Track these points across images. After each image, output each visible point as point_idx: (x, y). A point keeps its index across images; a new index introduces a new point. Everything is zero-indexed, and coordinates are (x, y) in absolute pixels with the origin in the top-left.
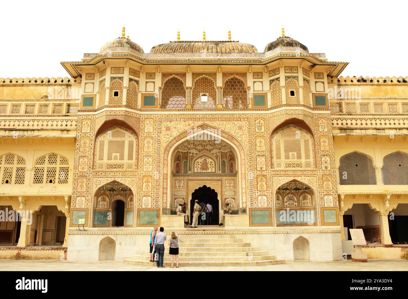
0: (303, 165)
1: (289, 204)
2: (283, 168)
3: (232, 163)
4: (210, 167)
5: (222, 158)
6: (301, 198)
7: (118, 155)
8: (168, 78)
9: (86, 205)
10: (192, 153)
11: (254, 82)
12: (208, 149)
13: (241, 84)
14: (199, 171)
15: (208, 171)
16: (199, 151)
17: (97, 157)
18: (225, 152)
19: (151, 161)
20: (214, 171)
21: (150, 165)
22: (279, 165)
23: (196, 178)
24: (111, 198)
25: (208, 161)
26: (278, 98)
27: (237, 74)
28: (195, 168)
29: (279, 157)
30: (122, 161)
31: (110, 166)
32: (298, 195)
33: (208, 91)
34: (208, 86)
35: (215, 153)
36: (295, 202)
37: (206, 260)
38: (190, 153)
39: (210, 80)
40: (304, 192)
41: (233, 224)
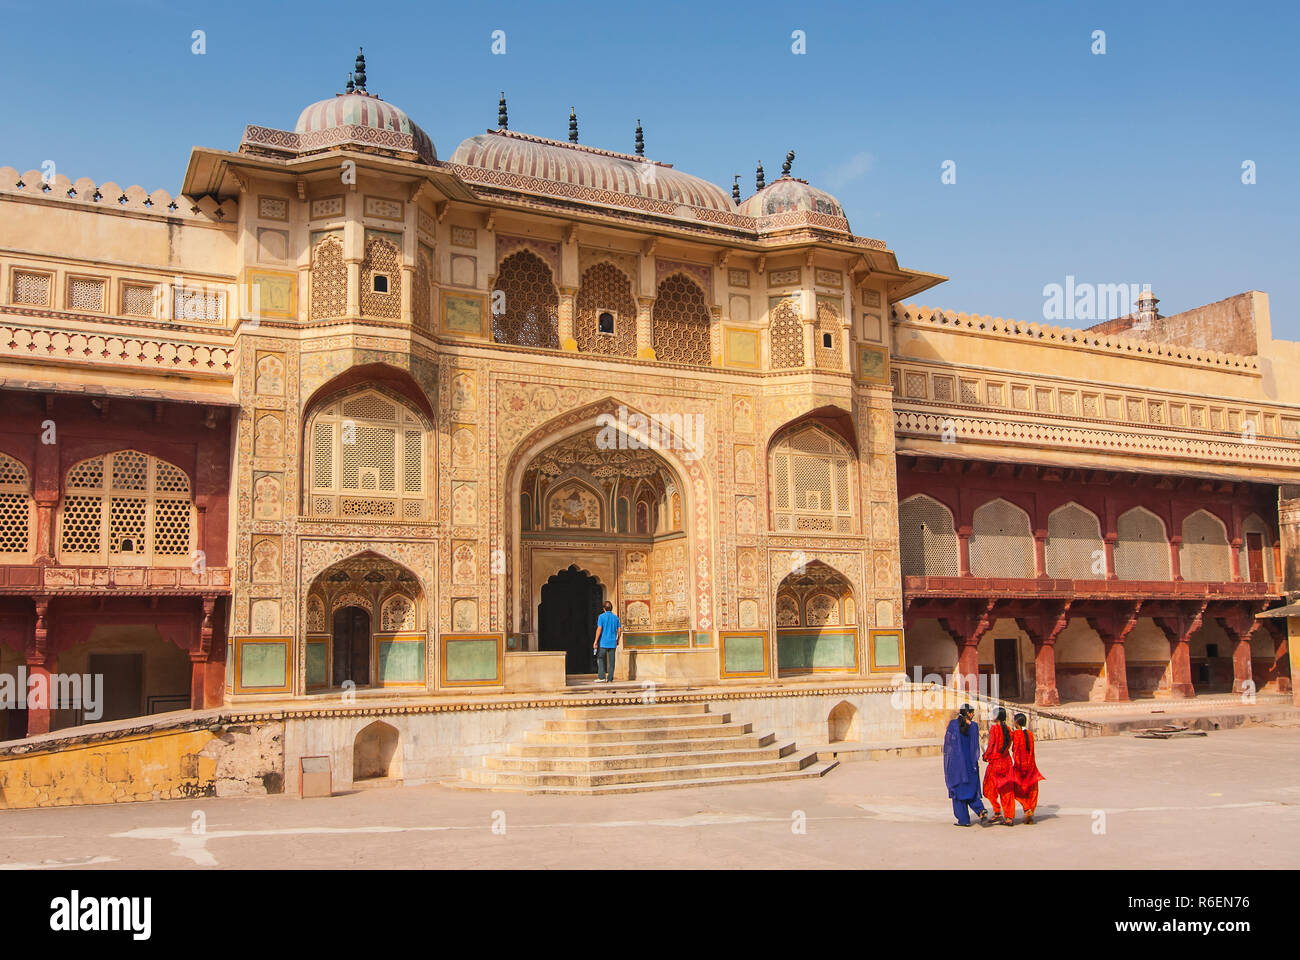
0: (834, 523)
1: (782, 619)
2: (791, 530)
3: (643, 505)
4: (589, 515)
5: (620, 492)
6: (810, 603)
7: (376, 472)
8: (512, 251)
9: (283, 626)
10: (546, 475)
11: (731, 296)
12: (586, 465)
13: (697, 295)
14: (560, 525)
15: (583, 526)
16: (564, 469)
17: (311, 474)
18: (633, 476)
19: (474, 496)
20: (598, 527)
21: (470, 509)
22: (784, 522)
23: (553, 544)
24: (330, 598)
25: (583, 499)
26: (792, 347)
27: (689, 267)
28: (550, 516)
29: (783, 503)
30: (385, 494)
31: (351, 506)
32: (802, 596)
33: (617, 304)
34: (617, 291)
35: (604, 478)
36: (796, 614)
37: (704, 774)
38: (542, 473)
39: (620, 271)
40: (822, 589)
41: (684, 674)
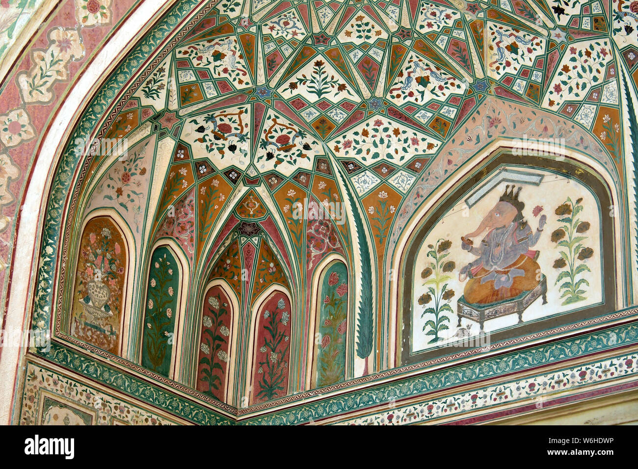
4: (559, 264)
10: (376, 169)
14: (449, 337)
20: (594, 296)
25: (538, 210)
28: (417, 309)
35: (589, 99)
